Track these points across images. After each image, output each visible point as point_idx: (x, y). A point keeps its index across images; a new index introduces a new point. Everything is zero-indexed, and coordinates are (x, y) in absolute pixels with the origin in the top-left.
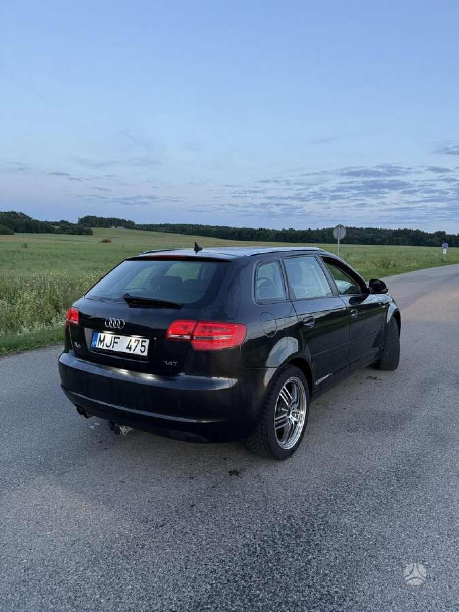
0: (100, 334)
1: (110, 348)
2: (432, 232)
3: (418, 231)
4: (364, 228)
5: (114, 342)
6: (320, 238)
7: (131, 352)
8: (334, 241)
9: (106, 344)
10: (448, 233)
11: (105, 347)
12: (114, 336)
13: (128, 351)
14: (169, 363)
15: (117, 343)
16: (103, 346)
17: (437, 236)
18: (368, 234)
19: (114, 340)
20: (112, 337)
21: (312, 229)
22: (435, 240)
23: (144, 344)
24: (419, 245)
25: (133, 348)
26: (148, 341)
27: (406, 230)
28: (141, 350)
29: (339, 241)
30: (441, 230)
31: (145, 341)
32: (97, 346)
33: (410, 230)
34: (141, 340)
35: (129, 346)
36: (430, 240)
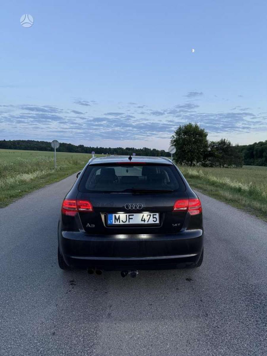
0: (114, 215)
1: (127, 223)
2: (77, 145)
3: (70, 144)
4: (39, 141)
5: (129, 219)
6: (12, 146)
7: (146, 223)
8: (52, 150)
9: (122, 221)
10: (85, 146)
11: (121, 223)
12: (128, 215)
13: (143, 223)
14: (175, 225)
15: (132, 219)
16: (120, 222)
17: (80, 148)
18: (42, 145)
19: (129, 217)
20: (126, 215)
21: (6, 140)
22: (79, 149)
23: (154, 216)
24: (71, 152)
25: (147, 220)
26: (157, 214)
27: (63, 143)
28: (153, 220)
29: (55, 149)
30: (82, 144)
31: (156, 215)
32: (114, 223)
33: (66, 144)
34: (152, 214)
35: (143, 219)
36: (77, 149)
